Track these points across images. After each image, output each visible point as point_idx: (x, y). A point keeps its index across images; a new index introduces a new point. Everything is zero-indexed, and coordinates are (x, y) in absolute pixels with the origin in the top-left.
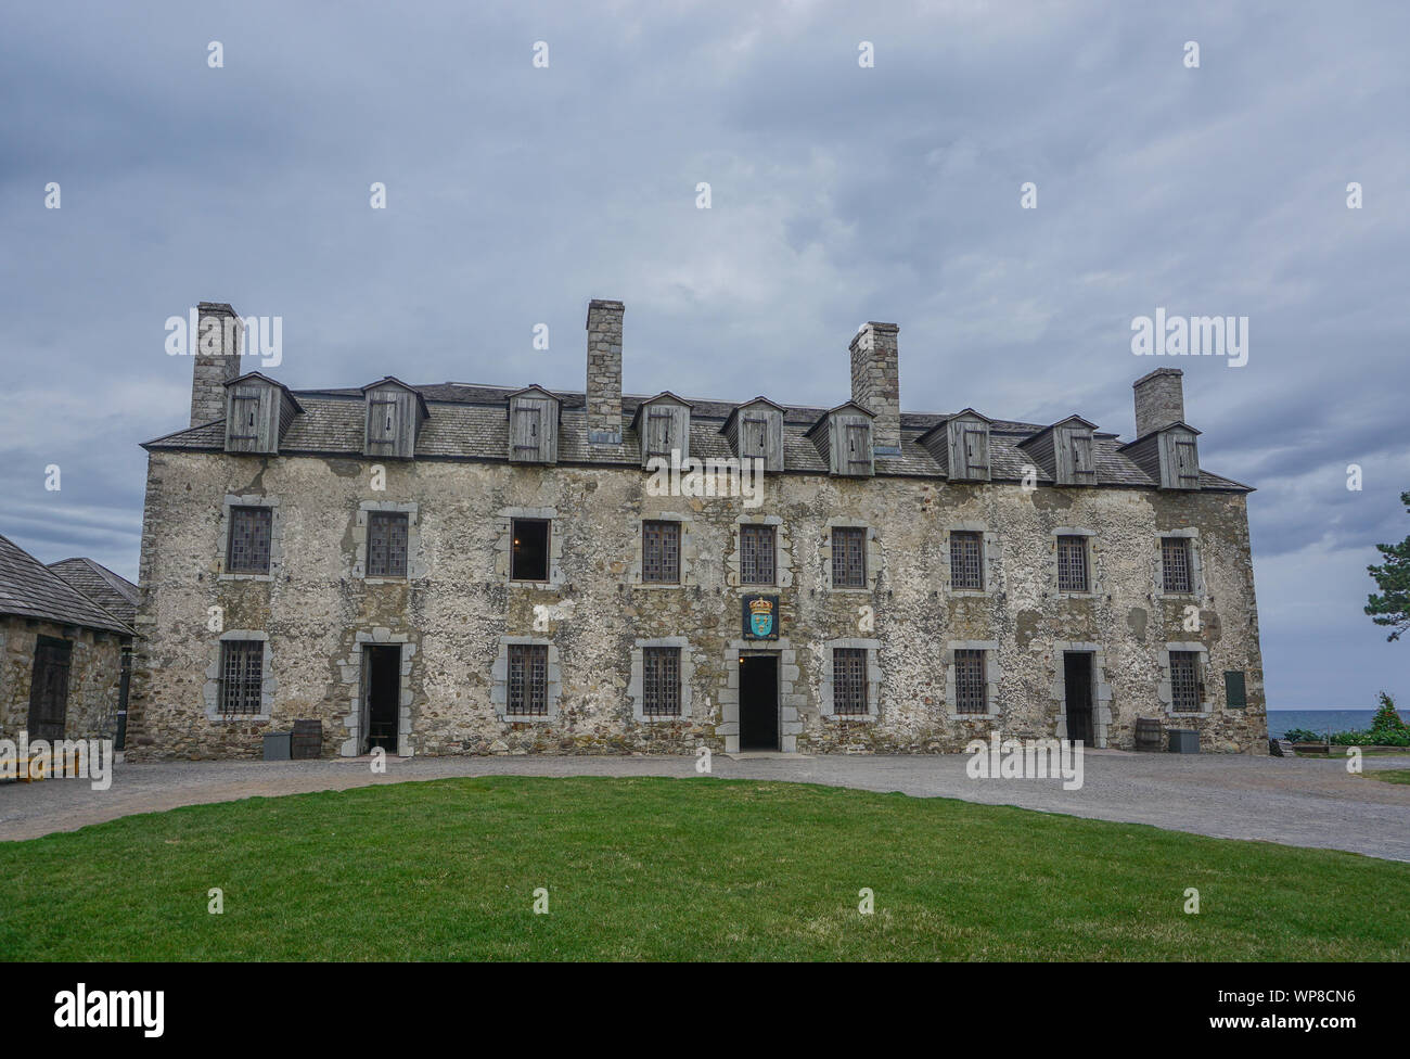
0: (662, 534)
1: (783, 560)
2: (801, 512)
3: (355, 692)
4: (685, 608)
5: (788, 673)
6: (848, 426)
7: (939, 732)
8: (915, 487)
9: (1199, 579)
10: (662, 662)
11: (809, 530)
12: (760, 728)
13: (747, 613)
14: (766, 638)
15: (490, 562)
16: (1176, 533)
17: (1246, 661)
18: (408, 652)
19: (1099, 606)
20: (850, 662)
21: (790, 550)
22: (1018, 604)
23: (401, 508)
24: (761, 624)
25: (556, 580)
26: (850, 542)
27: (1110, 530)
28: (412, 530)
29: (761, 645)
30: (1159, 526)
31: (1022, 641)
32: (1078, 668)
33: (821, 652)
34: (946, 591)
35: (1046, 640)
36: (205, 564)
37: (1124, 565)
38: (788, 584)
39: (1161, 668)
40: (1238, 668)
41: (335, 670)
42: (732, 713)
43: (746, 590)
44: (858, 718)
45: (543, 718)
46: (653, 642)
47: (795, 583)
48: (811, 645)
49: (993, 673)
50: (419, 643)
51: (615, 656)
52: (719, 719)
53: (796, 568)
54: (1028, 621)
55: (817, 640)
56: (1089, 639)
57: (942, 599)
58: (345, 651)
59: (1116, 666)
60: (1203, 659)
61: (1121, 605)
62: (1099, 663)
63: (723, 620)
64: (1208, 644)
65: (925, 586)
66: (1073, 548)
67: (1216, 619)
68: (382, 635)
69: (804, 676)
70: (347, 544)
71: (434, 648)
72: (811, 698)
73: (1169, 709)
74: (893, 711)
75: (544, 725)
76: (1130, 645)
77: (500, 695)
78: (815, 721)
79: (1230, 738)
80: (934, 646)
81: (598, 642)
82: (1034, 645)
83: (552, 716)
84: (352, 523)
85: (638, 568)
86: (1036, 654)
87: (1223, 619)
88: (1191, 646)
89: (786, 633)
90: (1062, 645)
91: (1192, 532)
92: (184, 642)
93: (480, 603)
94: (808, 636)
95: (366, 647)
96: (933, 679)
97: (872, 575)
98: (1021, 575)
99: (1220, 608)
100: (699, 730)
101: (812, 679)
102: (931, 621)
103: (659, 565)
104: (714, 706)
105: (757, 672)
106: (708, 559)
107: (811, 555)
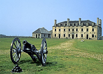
0: (69, 29)
6: (77, 24)
8: (80, 26)
10: (69, 35)
12: (73, 38)
19: (88, 32)
20: (77, 35)
25: (65, 31)
26: (77, 29)
28: (60, 30)
30: (92, 28)
33: (75, 34)
34: (81, 31)
36: (54, 31)
37: (90, 30)
39: (92, 35)
45: (65, 37)
49: (83, 35)
59: (89, 35)
63: (72, 33)
66: (87, 29)
78: (75, 37)
79: (95, 39)
81: (67, 34)
87: (95, 33)
92: (54, 34)
103: (69, 31)
104: (71, 37)
105: (73, 35)
106: (71, 30)
107: (75, 30)
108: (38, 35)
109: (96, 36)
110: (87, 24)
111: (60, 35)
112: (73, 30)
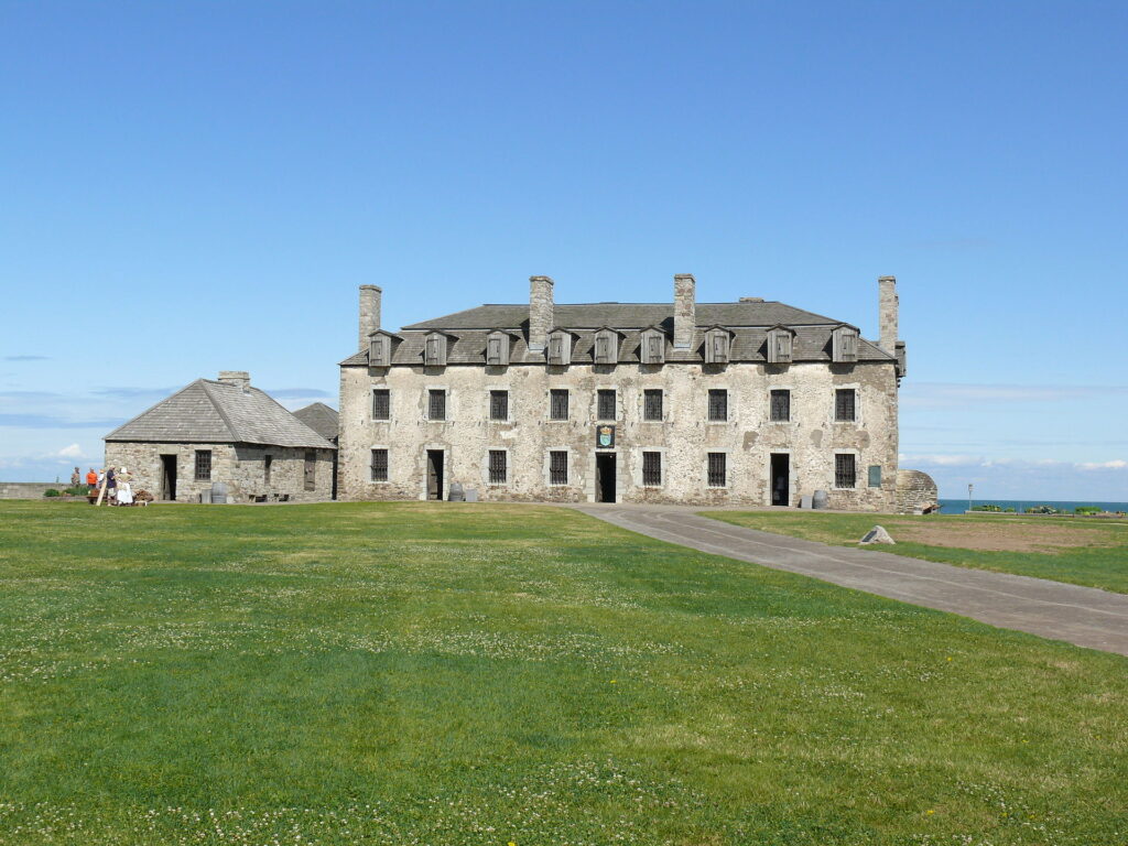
1: (618, 407)
2: (627, 383)
3: (425, 472)
4: (570, 431)
5: (620, 464)
6: (651, 338)
7: (697, 495)
8: (690, 366)
9: (858, 413)
11: (633, 392)
13: (599, 433)
14: (608, 447)
15: (482, 412)
16: (845, 386)
17: (885, 459)
18: (446, 454)
19: (793, 429)
20: (652, 458)
21: (622, 402)
22: (745, 428)
23: (442, 388)
24: (605, 441)
25: (510, 419)
27: (803, 386)
28: (447, 398)
29: (606, 450)
30: (834, 383)
31: (746, 447)
33: (636, 454)
34: (704, 422)
35: (760, 447)
36: (363, 417)
37: (810, 405)
38: (621, 419)
39: (829, 464)
40: (879, 464)
41: (417, 462)
42: (592, 483)
43: (600, 423)
44: (655, 487)
45: (504, 484)
46: (554, 449)
47: (624, 419)
48: (631, 450)
49: (729, 465)
50: (450, 449)
51: (537, 455)
52: (585, 486)
53: (625, 412)
54: (750, 438)
55: (634, 447)
56: (786, 447)
57: (702, 426)
58: (421, 453)
59: (801, 461)
60: (857, 458)
61: (808, 428)
62: (791, 460)
63: (588, 438)
64: (860, 450)
65: (693, 420)
66: (781, 399)
67: (867, 435)
68: (436, 447)
69: (627, 466)
70: (421, 405)
71: (457, 452)
72: (630, 476)
73: (833, 485)
74: (672, 484)
75: (505, 487)
76: (811, 449)
77: (486, 473)
78: (633, 488)
79: (870, 503)
80: (696, 451)
81: (529, 449)
82: (752, 450)
83: (509, 483)
84: (422, 395)
85: (548, 411)
86: (753, 455)
87: (871, 435)
88: (849, 451)
89: (618, 444)
90: (770, 450)
91: (856, 386)
92: (357, 449)
93: (476, 431)
94: (630, 445)
95: (429, 451)
97: (664, 414)
98: (747, 412)
99: (870, 429)
100: (576, 491)
101: (631, 467)
102: (696, 437)
103: (560, 411)
105: (605, 463)
106: (583, 407)
107: (631, 405)
109: (874, 470)
110: (778, 344)
112: (609, 411)
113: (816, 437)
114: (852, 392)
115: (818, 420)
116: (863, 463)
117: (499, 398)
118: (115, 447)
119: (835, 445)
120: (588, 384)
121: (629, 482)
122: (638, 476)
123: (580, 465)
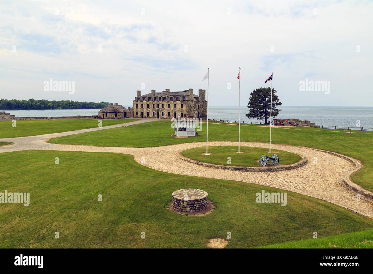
0: (154, 105)
2: (160, 103)
4: (155, 109)
5: (160, 114)
8: (166, 101)
9: (183, 107)
11: (161, 104)
13: (157, 110)
15: (146, 107)
17: (186, 113)
20: (163, 113)
22: (172, 109)
23: (143, 104)
25: (149, 108)
26: (163, 105)
27: (178, 104)
31: (172, 112)
32: (175, 113)
33: (161, 112)
34: (168, 108)
36: (135, 108)
37: (178, 106)
39: (180, 114)
41: (140, 113)
42: (157, 116)
44: (163, 117)
46: (153, 112)
47: (160, 108)
49: (170, 114)
59: (177, 114)
61: (178, 109)
64: (183, 112)
66: (175, 105)
68: (142, 111)
70: (141, 106)
71: (144, 112)
73: (180, 117)
74: (165, 116)
76: (178, 112)
77: (147, 114)
80: (167, 112)
81: (151, 112)
83: (149, 116)
85: (153, 107)
87: (185, 110)
89: (159, 111)
90: (174, 112)
91: (183, 104)
92: (135, 112)
93: (146, 109)
96: (167, 114)
97: (164, 107)
98: (172, 107)
102: (167, 110)
103: (154, 107)
104: (156, 116)
105: (158, 113)
106: (156, 107)
107: (161, 106)
108: (105, 115)
109: (185, 115)
110: (174, 98)
111: (142, 113)
112: (158, 107)
113: (179, 110)
114: (182, 104)
115: (179, 108)
116: (184, 114)
117: (148, 105)
118: (99, 113)
119: (181, 111)
120: (156, 103)
121: (160, 116)
122: (161, 115)
123: (156, 114)
